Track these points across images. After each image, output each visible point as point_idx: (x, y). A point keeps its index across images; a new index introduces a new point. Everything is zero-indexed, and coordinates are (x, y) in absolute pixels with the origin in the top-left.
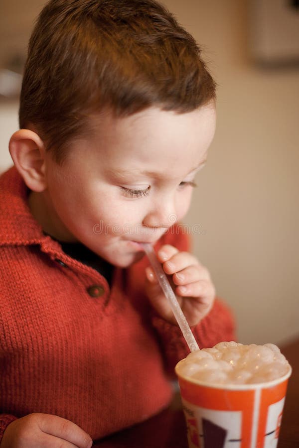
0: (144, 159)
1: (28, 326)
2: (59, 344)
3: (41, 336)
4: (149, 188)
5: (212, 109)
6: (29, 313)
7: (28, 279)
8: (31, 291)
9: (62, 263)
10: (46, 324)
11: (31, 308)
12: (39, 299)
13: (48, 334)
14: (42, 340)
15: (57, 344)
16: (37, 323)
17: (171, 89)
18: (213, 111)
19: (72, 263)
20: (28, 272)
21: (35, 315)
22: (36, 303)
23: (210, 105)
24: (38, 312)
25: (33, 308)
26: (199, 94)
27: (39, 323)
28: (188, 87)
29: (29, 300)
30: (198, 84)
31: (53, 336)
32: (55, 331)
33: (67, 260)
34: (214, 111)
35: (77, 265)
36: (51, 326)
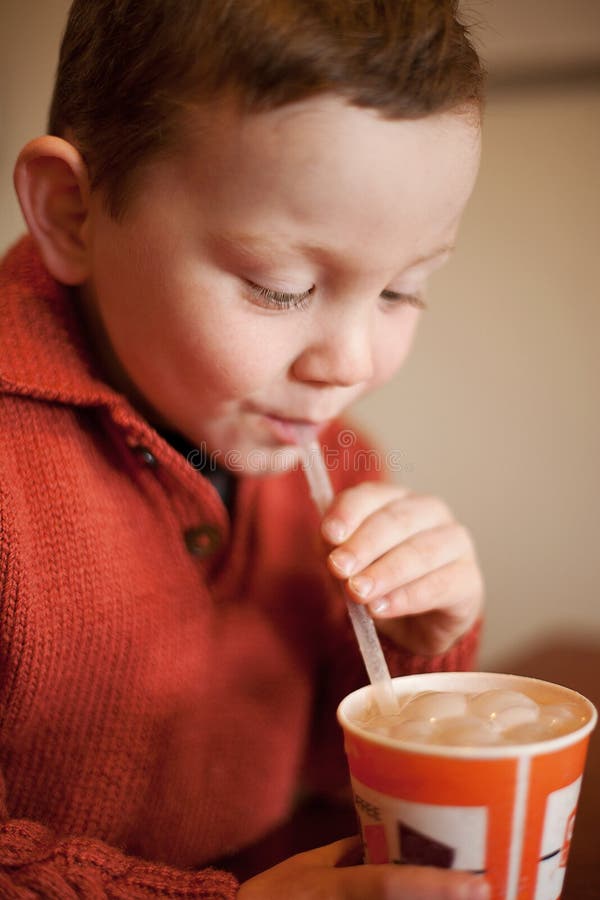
0: (300, 213)
1: (58, 589)
2: (113, 643)
3: (82, 619)
4: (311, 291)
5: (471, 125)
6: (66, 561)
7: (73, 481)
8: (78, 509)
9: (150, 457)
10: (98, 593)
11: (71, 547)
12: (92, 532)
13: (97, 617)
14: (82, 626)
15: (108, 643)
16: (80, 586)
17: (377, 59)
18: (474, 131)
19: (174, 460)
20: (75, 467)
21: (78, 568)
22: (84, 539)
23: (469, 115)
24: (85, 559)
25: (76, 550)
26: (441, 80)
27: (83, 586)
28: (416, 62)
29: (70, 529)
30: (441, 59)
31: (107, 623)
32: (112, 612)
33: (164, 452)
34: (476, 132)
35: (182, 468)
36: (107, 599)
